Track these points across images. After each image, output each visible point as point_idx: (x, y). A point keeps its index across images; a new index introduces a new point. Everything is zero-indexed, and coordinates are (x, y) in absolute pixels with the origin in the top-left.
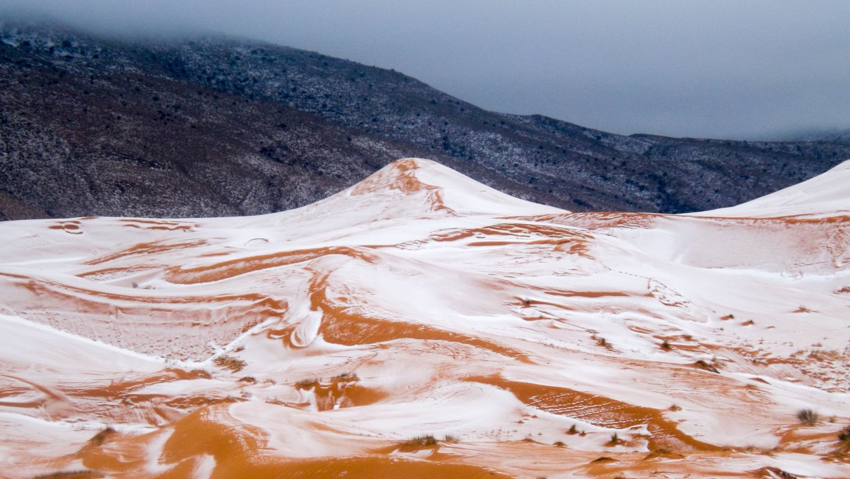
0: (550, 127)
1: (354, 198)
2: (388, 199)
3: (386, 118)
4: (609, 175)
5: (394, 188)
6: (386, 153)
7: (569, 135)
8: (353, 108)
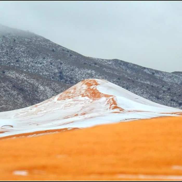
0: (124, 67)
1: (59, 102)
2: (82, 102)
3: (24, 60)
4: (160, 96)
5: (84, 96)
6: (26, 81)
7: (135, 72)
8: (4, 53)
